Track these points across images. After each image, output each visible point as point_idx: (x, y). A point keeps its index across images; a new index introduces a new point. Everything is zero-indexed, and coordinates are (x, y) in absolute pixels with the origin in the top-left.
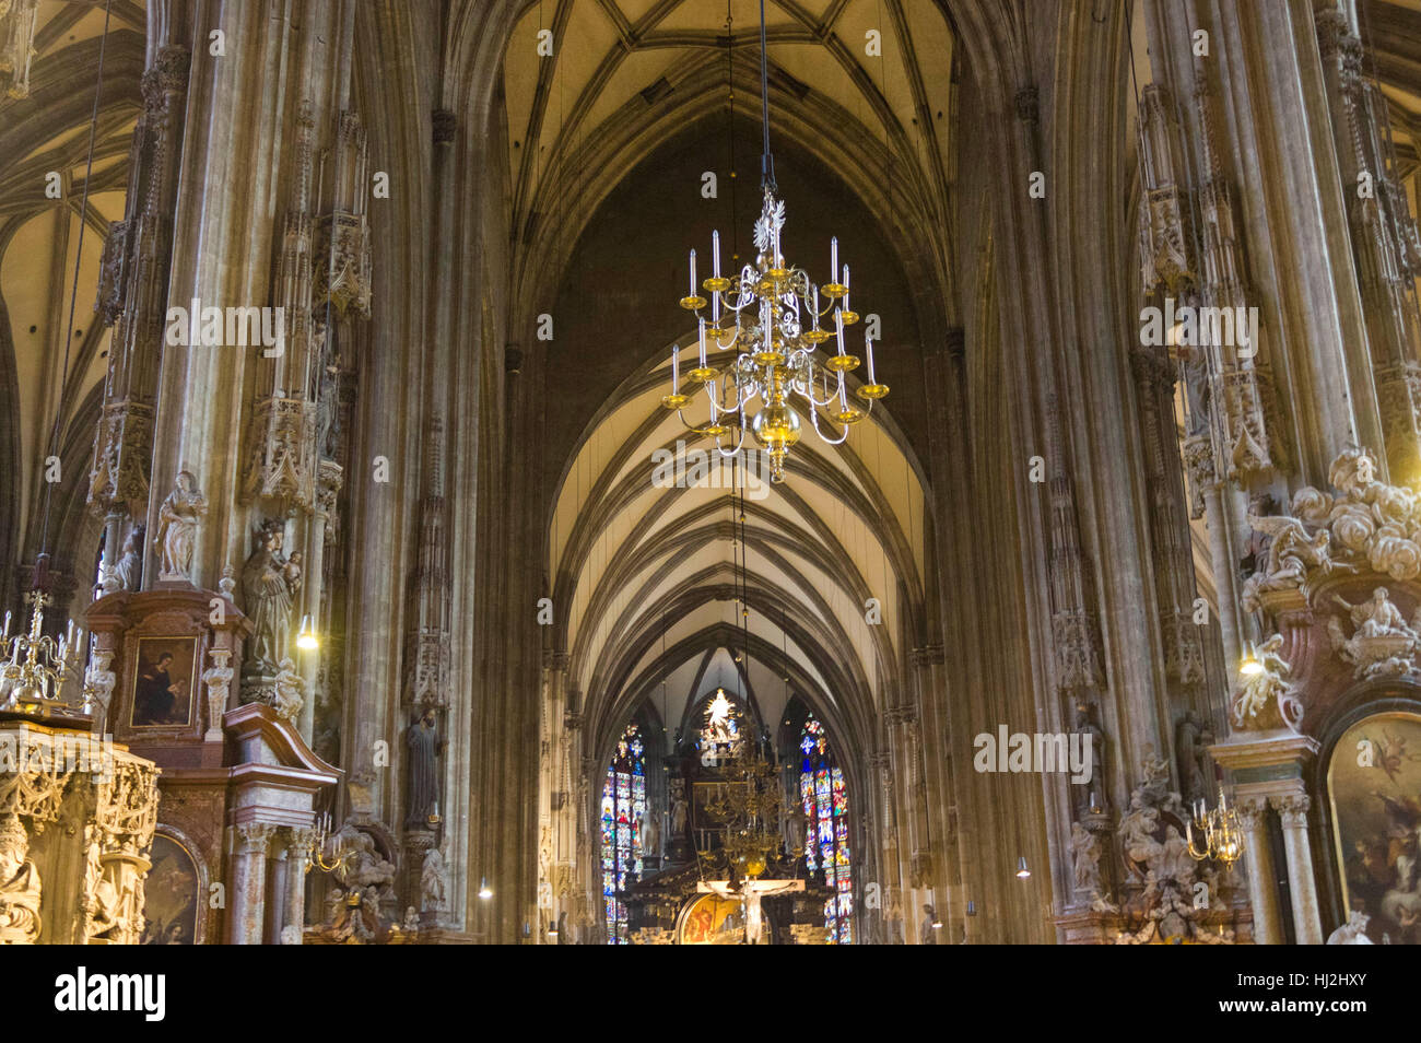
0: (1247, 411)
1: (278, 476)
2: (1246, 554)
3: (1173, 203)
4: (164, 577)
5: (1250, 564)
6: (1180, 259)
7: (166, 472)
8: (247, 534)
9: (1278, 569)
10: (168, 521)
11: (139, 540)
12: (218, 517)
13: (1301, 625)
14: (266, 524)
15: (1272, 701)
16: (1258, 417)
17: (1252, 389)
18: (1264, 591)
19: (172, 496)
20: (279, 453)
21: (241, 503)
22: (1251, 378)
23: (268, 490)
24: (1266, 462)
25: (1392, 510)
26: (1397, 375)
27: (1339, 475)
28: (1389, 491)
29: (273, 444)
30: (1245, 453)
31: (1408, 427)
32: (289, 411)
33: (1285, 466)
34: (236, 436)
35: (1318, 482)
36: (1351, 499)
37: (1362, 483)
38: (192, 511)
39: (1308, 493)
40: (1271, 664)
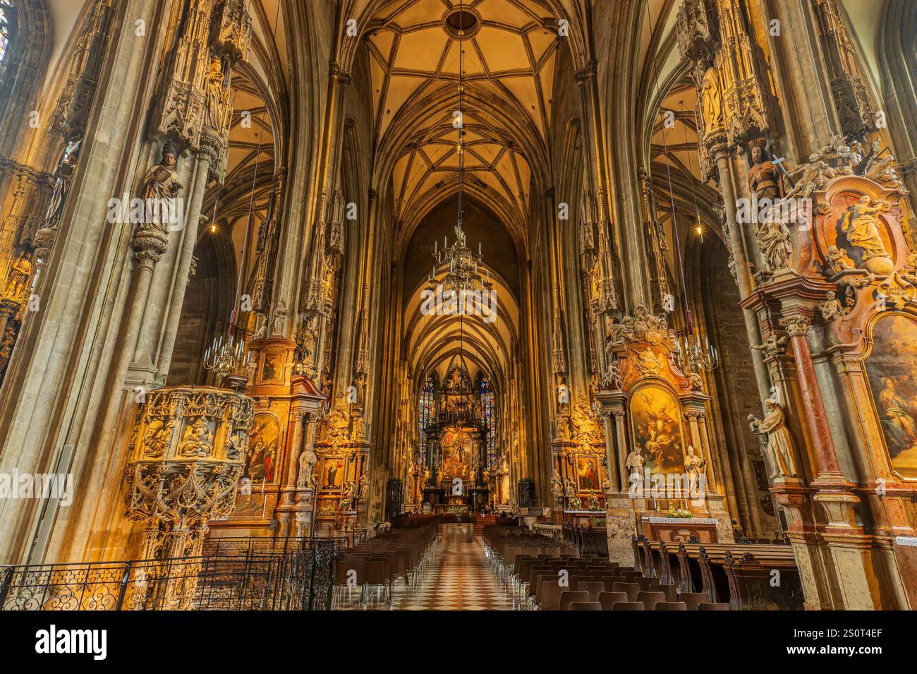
0: (610, 292)
1: (312, 303)
2: (608, 335)
3: (591, 228)
4: (274, 334)
5: (609, 338)
6: (592, 244)
8: (302, 321)
9: (617, 340)
10: (276, 316)
11: (267, 322)
12: (292, 313)
13: (625, 358)
14: (308, 318)
15: (614, 381)
16: (613, 293)
17: (612, 285)
18: (613, 347)
19: (278, 309)
20: (312, 296)
21: (299, 312)
22: (612, 281)
23: (308, 308)
24: (615, 308)
25: (654, 323)
26: (656, 282)
27: (637, 312)
28: (653, 318)
29: (311, 293)
30: (609, 304)
31: (660, 298)
32: (316, 283)
33: (621, 308)
34: (299, 291)
35: (631, 314)
36: (641, 320)
37: (644, 314)
38: (284, 314)
39: (627, 317)
40: (614, 370)
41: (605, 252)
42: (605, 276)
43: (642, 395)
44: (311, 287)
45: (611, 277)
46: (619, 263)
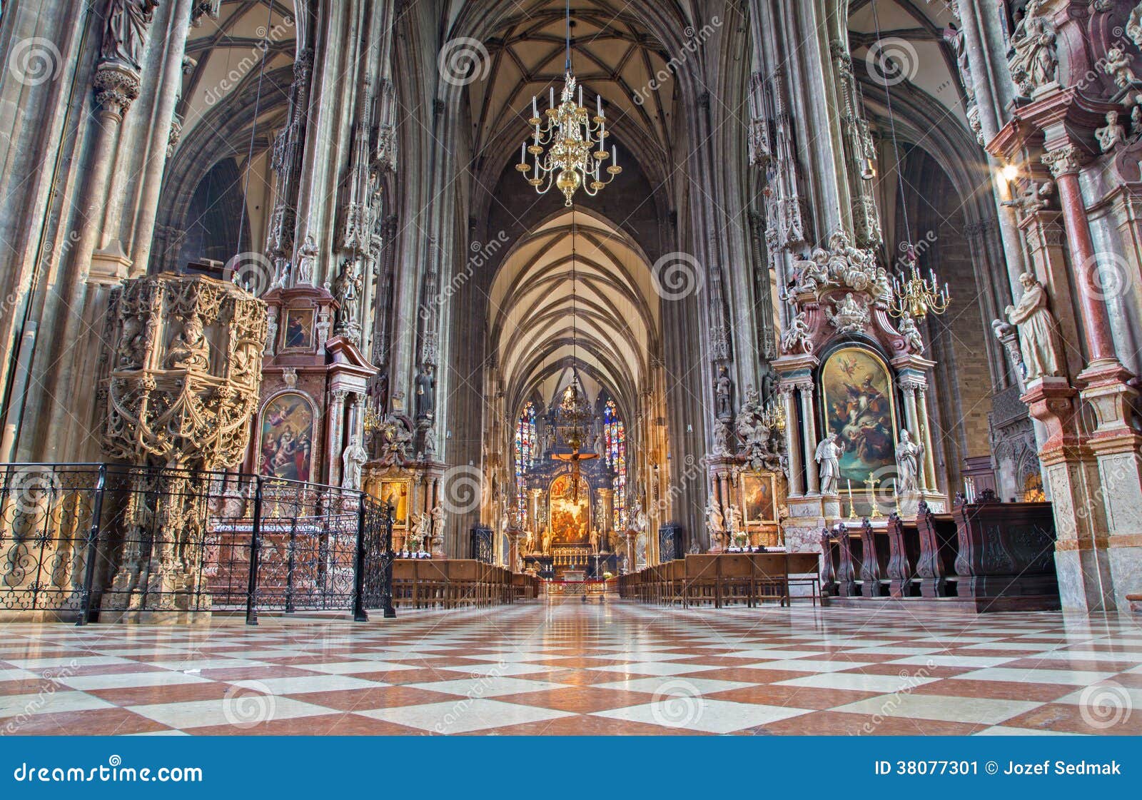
0: (793, 216)
1: (352, 239)
2: (791, 280)
3: (764, 125)
4: (299, 282)
5: (793, 284)
6: (767, 150)
7: (301, 238)
8: (338, 266)
9: (804, 284)
10: (301, 257)
12: (324, 258)
13: (814, 309)
14: (347, 262)
15: (799, 341)
16: (798, 218)
17: (797, 207)
18: (798, 294)
19: (304, 247)
20: (352, 229)
21: (335, 252)
22: (796, 201)
23: (347, 245)
24: (801, 238)
25: (856, 259)
26: (860, 202)
27: (833, 243)
28: (856, 251)
29: (349, 225)
30: (792, 234)
31: (864, 226)
32: (357, 211)
33: (810, 239)
34: (332, 222)
35: (824, 246)
36: (838, 254)
37: (843, 247)
38: (312, 254)
39: (819, 251)
40: (799, 325)
41: (785, 157)
42: (786, 194)
43: (840, 361)
44: (351, 214)
45: (795, 195)
46: (806, 175)
